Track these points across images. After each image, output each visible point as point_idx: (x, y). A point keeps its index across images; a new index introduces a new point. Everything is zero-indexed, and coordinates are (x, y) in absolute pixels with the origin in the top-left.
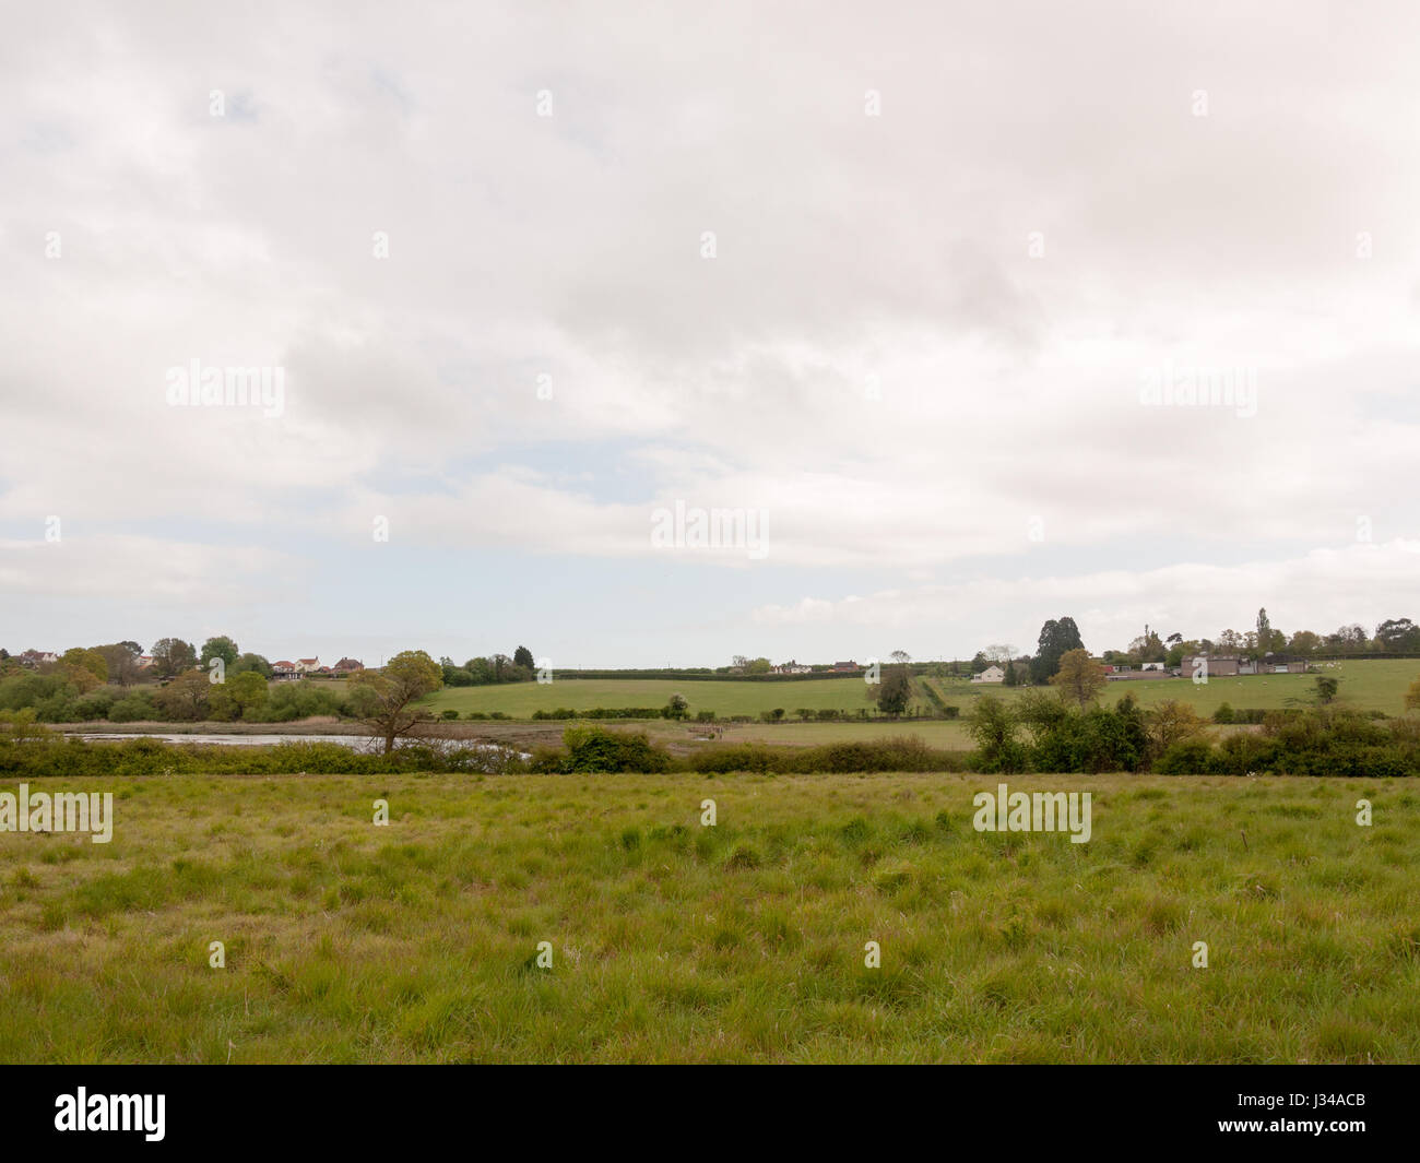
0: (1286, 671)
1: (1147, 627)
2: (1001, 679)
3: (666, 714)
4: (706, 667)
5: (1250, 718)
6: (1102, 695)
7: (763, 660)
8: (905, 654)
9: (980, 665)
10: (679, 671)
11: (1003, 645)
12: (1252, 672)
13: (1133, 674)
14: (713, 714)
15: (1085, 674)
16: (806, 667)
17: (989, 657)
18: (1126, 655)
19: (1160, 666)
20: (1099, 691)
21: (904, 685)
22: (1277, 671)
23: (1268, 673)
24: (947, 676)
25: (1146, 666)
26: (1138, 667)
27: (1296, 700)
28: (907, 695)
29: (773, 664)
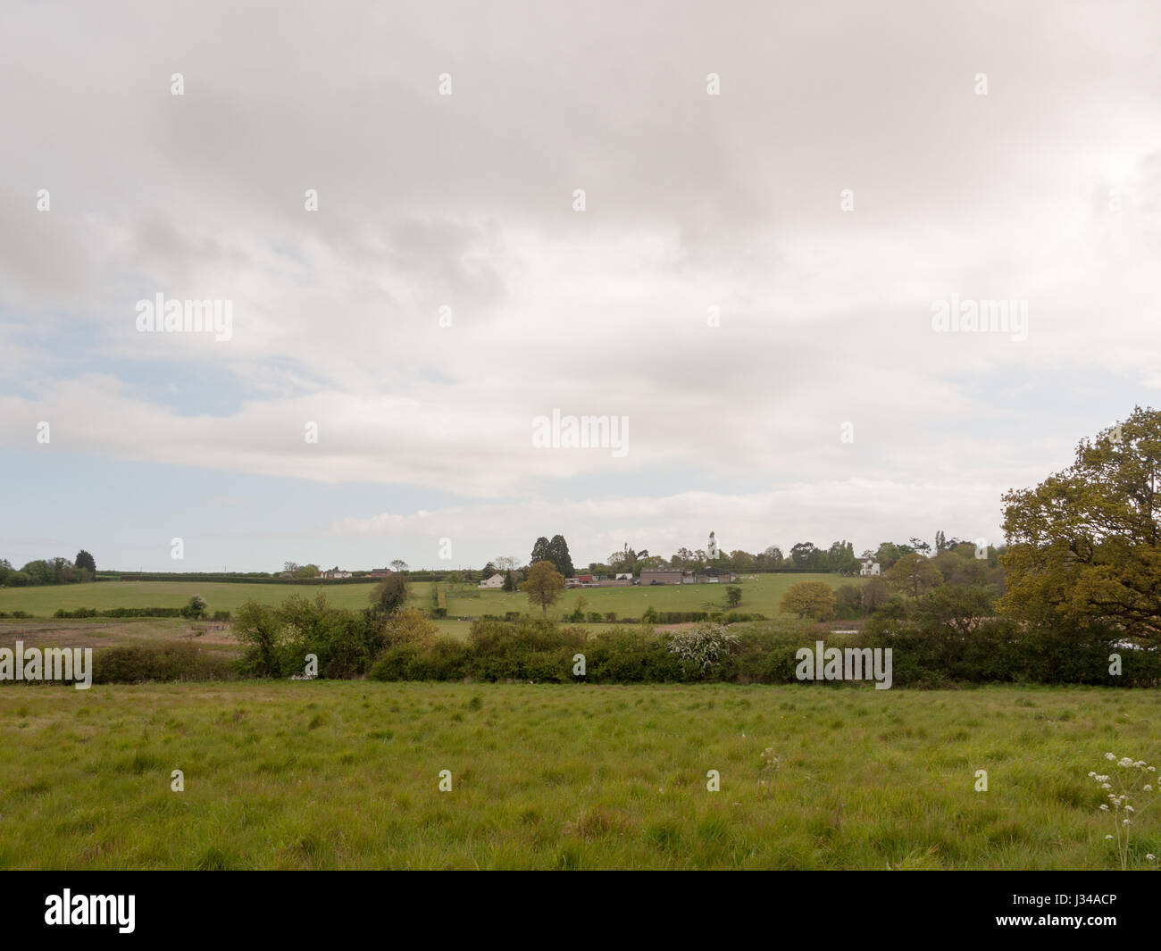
0: (717, 581)
1: (626, 544)
2: (501, 585)
3: (185, 613)
4: (265, 571)
5: (669, 619)
6: (561, 599)
7: (313, 566)
8: (403, 563)
9: (489, 572)
10: (241, 575)
11: (508, 557)
12: (692, 582)
13: (607, 582)
14: (228, 613)
15: (547, 582)
16: (347, 572)
17: (497, 567)
18: (609, 567)
19: (629, 576)
20: (558, 596)
21: (401, 589)
22: (711, 581)
23: (703, 583)
24: (461, 581)
25: (619, 576)
26: (613, 577)
27: (713, 604)
28: (403, 598)
29: (320, 569)
